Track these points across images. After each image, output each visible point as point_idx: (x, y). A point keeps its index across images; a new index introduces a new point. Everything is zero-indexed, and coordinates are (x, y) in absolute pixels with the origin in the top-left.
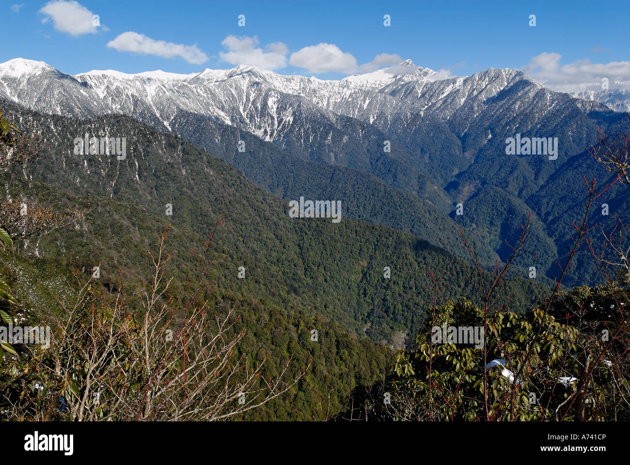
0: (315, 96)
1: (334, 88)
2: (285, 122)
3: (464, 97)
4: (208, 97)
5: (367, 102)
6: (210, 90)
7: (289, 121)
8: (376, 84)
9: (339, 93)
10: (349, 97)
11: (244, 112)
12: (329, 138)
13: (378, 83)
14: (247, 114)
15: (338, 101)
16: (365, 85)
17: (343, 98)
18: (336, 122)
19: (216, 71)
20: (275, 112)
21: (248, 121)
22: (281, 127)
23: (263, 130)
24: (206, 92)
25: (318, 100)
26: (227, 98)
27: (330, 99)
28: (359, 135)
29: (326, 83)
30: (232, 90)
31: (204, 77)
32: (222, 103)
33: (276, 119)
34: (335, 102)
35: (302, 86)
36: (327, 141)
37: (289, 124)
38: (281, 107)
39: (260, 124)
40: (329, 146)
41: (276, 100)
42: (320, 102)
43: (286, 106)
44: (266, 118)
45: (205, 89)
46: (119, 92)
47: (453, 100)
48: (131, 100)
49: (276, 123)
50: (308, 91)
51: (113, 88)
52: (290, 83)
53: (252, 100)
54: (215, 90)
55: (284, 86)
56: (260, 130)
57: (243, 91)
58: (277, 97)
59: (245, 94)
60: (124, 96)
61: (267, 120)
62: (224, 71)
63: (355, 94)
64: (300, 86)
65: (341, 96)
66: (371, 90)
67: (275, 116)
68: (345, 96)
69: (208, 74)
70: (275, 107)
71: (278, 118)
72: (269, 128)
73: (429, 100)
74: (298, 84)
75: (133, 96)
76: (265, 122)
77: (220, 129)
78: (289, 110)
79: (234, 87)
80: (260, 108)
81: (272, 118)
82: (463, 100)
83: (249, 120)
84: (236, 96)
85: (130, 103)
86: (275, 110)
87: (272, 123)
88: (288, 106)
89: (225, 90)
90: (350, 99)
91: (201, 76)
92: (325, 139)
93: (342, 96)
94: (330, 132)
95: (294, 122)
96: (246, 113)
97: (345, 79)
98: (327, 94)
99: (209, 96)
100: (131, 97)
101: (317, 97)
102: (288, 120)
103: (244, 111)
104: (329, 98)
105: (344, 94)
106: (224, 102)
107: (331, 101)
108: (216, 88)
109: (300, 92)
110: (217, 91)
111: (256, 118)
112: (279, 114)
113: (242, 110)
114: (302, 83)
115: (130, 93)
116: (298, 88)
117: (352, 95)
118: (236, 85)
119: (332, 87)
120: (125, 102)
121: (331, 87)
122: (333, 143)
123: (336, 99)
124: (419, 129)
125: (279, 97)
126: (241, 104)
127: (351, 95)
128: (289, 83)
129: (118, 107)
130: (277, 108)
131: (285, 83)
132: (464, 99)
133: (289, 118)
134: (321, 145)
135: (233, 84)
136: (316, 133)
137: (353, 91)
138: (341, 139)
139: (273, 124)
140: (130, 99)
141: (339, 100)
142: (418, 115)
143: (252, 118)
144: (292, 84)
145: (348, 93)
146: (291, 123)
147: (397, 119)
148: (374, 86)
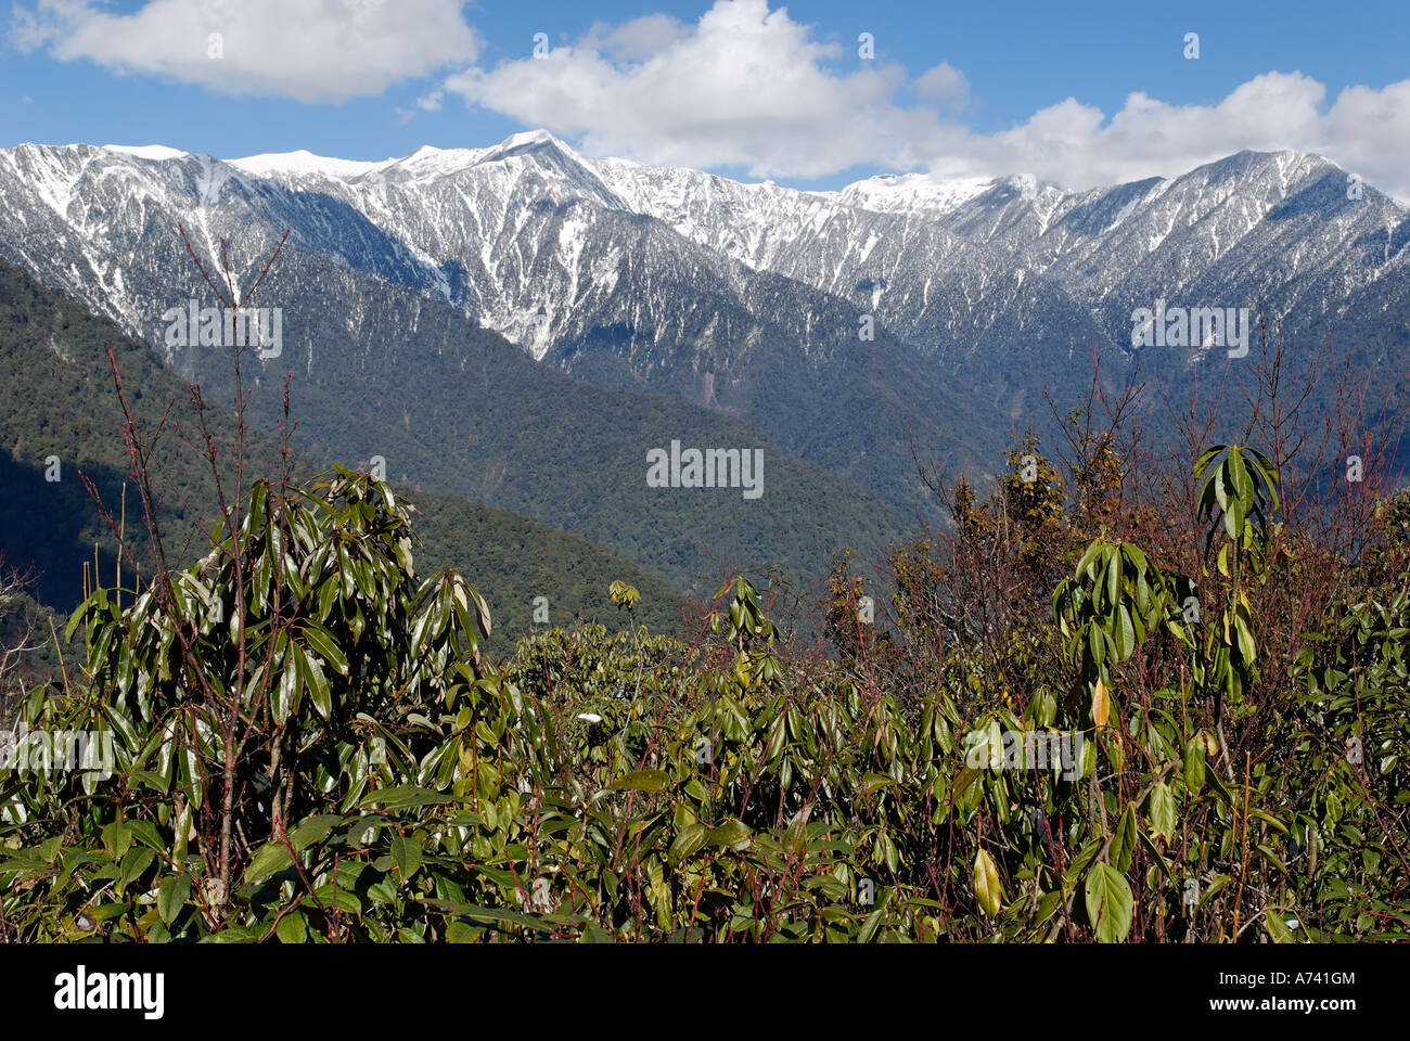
0: (727, 226)
1: (784, 204)
2: (597, 287)
3: (1160, 231)
4: (396, 218)
5: (872, 242)
6: (404, 199)
7: (606, 286)
8: (937, 202)
9: (797, 218)
10: (822, 229)
11: (492, 261)
12: (707, 333)
13: (944, 199)
14: (500, 265)
15: (789, 240)
16: (906, 205)
17: (804, 232)
18: (746, 291)
19: (450, 153)
20: (575, 263)
21: (498, 285)
22: (582, 301)
23: (534, 310)
24: (391, 202)
25: (731, 236)
26: (448, 222)
27: (770, 233)
28: (802, 327)
29: (762, 188)
30: (467, 199)
31: (409, 169)
32: (432, 232)
33: (575, 280)
34: (783, 243)
35: (692, 197)
36: (699, 342)
37: (604, 292)
38: (592, 248)
39: (529, 293)
40: (704, 354)
41: (582, 226)
42: (739, 243)
43: (606, 245)
44: (549, 277)
45: (391, 197)
46: (111, 192)
47: (1126, 241)
48: (142, 214)
49: (573, 289)
50: (707, 210)
51: (98, 180)
52: (660, 188)
53: (518, 230)
54: (418, 199)
55: (638, 197)
56: (528, 309)
57: (500, 204)
58: (589, 221)
59: (504, 213)
60: (124, 203)
61: (551, 281)
62: (473, 152)
63: (841, 220)
64: (687, 197)
65: (800, 226)
66: (922, 216)
67: (574, 271)
68: (811, 227)
69: (424, 161)
70: (578, 247)
71: (580, 276)
72: (553, 306)
73: (1067, 242)
74: (682, 192)
75: (147, 201)
76: (543, 290)
77: (367, 294)
78: (611, 255)
79: (476, 192)
80: (535, 249)
81: (565, 277)
82: (1156, 241)
83: (501, 283)
84: (477, 216)
85: (138, 222)
86: (576, 255)
87: (562, 291)
88: (611, 243)
89: (447, 201)
90: (823, 235)
91: (405, 165)
92: (698, 334)
93: (804, 225)
94: (712, 315)
95: (617, 290)
96: (497, 262)
97: (853, 186)
98: (762, 222)
99: (401, 214)
100: (143, 206)
101: (730, 227)
102: (602, 282)
103: (493, 256)
104: (765, 231)
105: (809, 219)
106: (439, 233)
107: (770, 240)
108: (423, 196)
109: (683, 213)
110: (425, 202)
111: (521, 277)
112: (586, 266)
113: (489, 255)
114: (692, 189)
115: (140, 195)
116: (680, 201)
117: (832, 224)
118: (483, 187)
119: (779, 202)
120: (124, 219)
121: (775, 200)
122: (718, 348)
123: (784, 233)
124: (1006, 322)
125: (593, 219)
126: (488, 237)
127: (828, 224)
128: (655, 189)
129: (102, 232)
130: (584, 250)
131: (646, 188)
132: (1160, 238)
133: (608, 275)
134: (684, 351)
135: (475, 185)
136: (676, 318)
137: (834, 213)
138: (742, 336)
139: (564, 292)
140: (139, 211)
141: (794, 236)
142: (1011, 279)
143: (510, 276)
144: (665, 192)
145: (822, 216)
146: (610, 291)
147: (948, 292)
148: (932, 206)
